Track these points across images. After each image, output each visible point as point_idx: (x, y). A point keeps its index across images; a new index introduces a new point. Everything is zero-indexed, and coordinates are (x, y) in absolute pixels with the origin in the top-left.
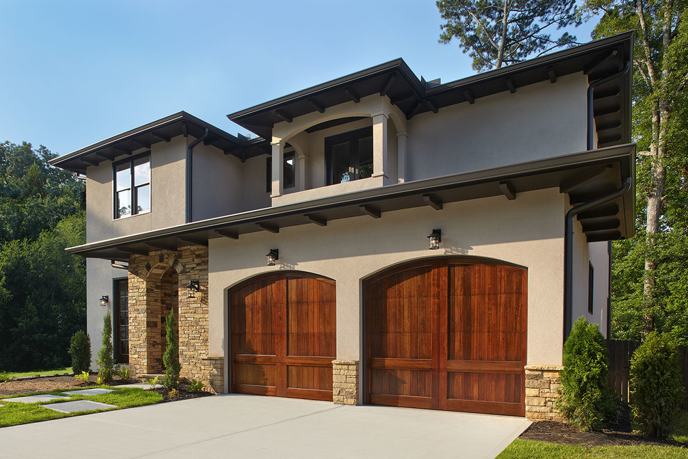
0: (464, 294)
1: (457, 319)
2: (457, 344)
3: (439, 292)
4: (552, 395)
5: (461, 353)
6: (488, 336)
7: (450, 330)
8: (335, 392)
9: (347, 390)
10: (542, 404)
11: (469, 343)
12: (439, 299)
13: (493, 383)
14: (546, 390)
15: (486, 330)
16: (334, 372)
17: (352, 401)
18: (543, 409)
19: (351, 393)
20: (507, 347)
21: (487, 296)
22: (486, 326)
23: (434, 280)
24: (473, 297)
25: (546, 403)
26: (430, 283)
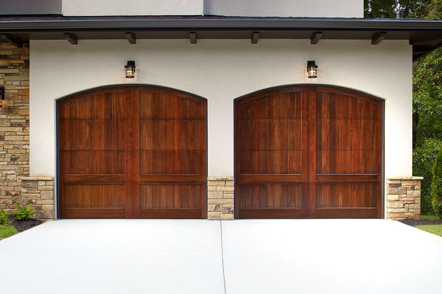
0: (330, 118)
1: (324, 138)
2: (324, 160)
3: (308, 115)
4: (408, 199)
5: (328, 168)
6: (351, 153)
7: (319, 148)
8: (210, 207)
9: (224, 205)
10: (402, 206)
11: (335, 159)
12: (308, 121)
13: (355, 192)
14: (404, 195)
15: (349, 148)
16: (209, 188)
17: (232, 216)
18: (402, 210)
19: (229, 209)
20: (366, 162)
21: (349, 120)
22: (349, 145)
23: (303, 104)
24: (338, 121)
25: (404, 205)
26: (300, 107)
